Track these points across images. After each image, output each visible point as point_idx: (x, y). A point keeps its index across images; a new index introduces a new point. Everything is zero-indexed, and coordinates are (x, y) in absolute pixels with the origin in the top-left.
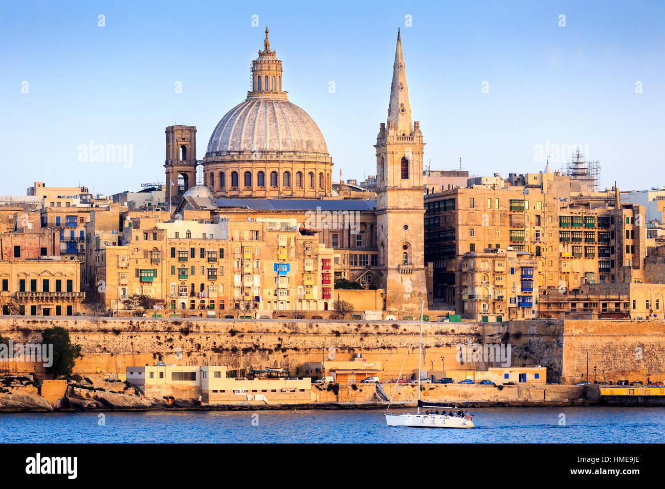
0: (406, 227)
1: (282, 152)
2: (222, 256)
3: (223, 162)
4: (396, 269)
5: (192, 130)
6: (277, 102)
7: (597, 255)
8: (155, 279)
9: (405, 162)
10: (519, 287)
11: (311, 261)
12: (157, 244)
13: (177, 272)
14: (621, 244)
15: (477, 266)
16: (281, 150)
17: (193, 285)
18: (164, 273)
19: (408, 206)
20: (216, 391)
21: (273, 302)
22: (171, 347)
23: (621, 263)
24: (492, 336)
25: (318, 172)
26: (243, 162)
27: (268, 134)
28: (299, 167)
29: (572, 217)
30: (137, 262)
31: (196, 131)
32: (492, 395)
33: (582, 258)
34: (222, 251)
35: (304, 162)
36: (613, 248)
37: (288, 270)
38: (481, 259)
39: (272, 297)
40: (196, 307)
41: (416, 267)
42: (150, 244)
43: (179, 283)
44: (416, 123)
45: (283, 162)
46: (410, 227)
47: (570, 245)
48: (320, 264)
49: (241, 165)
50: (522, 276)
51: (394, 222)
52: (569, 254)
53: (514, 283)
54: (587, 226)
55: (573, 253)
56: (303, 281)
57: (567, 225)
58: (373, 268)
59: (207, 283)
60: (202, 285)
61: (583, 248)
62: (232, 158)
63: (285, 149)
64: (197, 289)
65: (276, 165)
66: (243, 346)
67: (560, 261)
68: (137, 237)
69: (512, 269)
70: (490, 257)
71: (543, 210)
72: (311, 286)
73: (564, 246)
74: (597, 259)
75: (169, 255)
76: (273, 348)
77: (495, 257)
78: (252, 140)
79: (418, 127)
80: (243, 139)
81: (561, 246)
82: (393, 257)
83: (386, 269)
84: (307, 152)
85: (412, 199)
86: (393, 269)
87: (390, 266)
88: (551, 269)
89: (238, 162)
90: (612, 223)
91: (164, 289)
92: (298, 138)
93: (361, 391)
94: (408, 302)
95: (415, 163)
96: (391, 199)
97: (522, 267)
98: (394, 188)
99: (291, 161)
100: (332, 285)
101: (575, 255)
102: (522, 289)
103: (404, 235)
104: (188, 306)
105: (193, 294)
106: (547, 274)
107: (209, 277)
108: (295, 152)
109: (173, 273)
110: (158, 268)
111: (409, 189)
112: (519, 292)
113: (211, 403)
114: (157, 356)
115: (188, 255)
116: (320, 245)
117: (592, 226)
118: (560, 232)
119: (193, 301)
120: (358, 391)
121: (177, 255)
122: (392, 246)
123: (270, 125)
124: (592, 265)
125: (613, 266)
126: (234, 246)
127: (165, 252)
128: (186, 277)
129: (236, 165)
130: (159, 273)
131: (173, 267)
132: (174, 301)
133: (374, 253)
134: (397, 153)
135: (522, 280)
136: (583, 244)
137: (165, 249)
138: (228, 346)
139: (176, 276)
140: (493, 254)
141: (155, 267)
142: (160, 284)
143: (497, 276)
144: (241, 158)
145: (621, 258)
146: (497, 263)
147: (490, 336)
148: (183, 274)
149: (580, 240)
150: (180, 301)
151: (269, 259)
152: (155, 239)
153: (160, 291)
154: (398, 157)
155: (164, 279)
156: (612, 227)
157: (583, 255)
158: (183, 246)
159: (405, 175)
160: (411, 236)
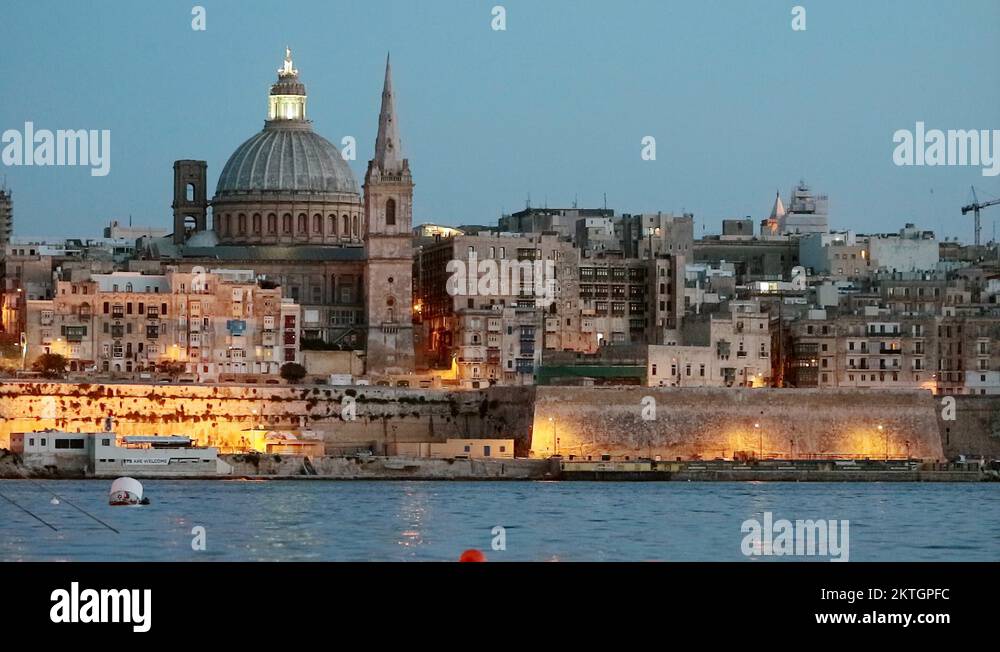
0: (391, 280)
1: (297, 191)
2: (164, 312)
3: (229, 203)
4: (378, 328)
5: (202, 166)
6: (296, 133)
7: (627, 312)
8: (84, 338)
9: (391, 205)
10: (517, 349)
11: (272, 319)
12: (88, 299)
13: (110, 329)
14: (655, 301)
15: (467, 324)
16: (296, 188)
17: (129, 345)
18: (95, 331)
19: (393, 256)
20: (104, 460)
21: (225, 364)
22: (78, 413)
23: (654, 322)
24: (469, 404)
25: (341, 214)
26: (251, 202)
27: (281, 170)
28: (317, 209)
29: (596, 269)
30: (63, 318)
31: (206, 167)
32: (441, 469)
33: (608, 317)
34: (164, 306)
35: (323, 203)
36: (646, 304)
37: (244, 328)
38: (471, 317)
39: (224, 358)
40: (133, 369)
41: (403, 325)
42: (78, 299)
43: (114, 342)
44: (405, 162)
45: (297, 203)
46: (395, 280)
47: (593, 301)
48: (282, 323)
49: (249, 206)
50: (522, 336)
51: (377, 273)
52: (591, 311)
53: (511, 345)
54: (614, 278)
55: (596, 310)
56: (262, 341)
57: (589, 278)
58: (358, 326)
59: (146, 342)
60: (141, 345)
61: (609, 304)
62: (239, 198)
63: (301, 187)
64: (135, 348)
65: (290, 206)
66: (165, 413)
67: (580, 321)
68: (64, 291)
69: (510, 328)
70: (483, 314)
71: (560, 260)
72: (272, 347)
73: (585, 302)
74: (627, 318)
75: (102, 311)
76: (200, 414)
77: (488, 314)
78: (263, 177)
79: (407, 165)
80: (252, 176)
81: (582, 302)
82: (376, 312)
83: (367, 328)
84: (326, 192)
85: (398, 248)
86: (375, 328)
87: (371, 324)
88: (569, 328)
89: (245, 203)
90: (647, 275)
91: (96, 348)
92: (317, 175)
93: (286, 463)
94: (393, 365)
95: (403, 207)
96: (374, 248)
97: (522, 326)
98: (378, 235)
99: (308, 202)
100: (297, 345)
101: (599, 313)
102: (522, 352)
103: (387, 289)
104: (123, 369)
105: (129, 355)
106: (564, 334)
107: (149, 336)
108: (312, 192)
109: (106, 331)
110: (88, 325)
111: (394, 237)
112: (517, 354)
113: (97, 473)
114: (60, 423)
115: (124, 311)
116: (285, 300)
117: (622, 278)
118: (581, 286)
119: (129, 363)
120: (282, 463)
121: (111, 311)
122: (374, 301)
123: (285, 159)
124: (621, 324)
125: (646, 326)
126: (179, 301)
127: (96, 307)
128: (121, 335)
129: (243, 206)
130: (89, 331)
131: (106, 325)
132: (107, 362)
133: (360, 309)
134: (380, 195)
135: (521, 341)
136: (609, 300)
137: (96, 303)
138: (147, 413)
139: (110, 335)
140: (486, 311)
141: (85, 324)
142: (90, 343)
143: (491, 336)
144: (250, 198)
145: (654, 316)
146: (490, 321)
147: (467, 404)
148: (117, 332)
149: (605, 295)
150: (115, 362)
151: (221, 315)
152: (85, 293)
153: (90, 352)
154: (383, 198)
155: (96, 337)
156: (646, 280)
157: (609, 312)
158: (118, 300)
159: (391, 220)
160: (397, 290)
